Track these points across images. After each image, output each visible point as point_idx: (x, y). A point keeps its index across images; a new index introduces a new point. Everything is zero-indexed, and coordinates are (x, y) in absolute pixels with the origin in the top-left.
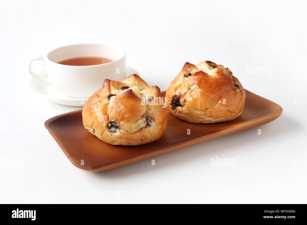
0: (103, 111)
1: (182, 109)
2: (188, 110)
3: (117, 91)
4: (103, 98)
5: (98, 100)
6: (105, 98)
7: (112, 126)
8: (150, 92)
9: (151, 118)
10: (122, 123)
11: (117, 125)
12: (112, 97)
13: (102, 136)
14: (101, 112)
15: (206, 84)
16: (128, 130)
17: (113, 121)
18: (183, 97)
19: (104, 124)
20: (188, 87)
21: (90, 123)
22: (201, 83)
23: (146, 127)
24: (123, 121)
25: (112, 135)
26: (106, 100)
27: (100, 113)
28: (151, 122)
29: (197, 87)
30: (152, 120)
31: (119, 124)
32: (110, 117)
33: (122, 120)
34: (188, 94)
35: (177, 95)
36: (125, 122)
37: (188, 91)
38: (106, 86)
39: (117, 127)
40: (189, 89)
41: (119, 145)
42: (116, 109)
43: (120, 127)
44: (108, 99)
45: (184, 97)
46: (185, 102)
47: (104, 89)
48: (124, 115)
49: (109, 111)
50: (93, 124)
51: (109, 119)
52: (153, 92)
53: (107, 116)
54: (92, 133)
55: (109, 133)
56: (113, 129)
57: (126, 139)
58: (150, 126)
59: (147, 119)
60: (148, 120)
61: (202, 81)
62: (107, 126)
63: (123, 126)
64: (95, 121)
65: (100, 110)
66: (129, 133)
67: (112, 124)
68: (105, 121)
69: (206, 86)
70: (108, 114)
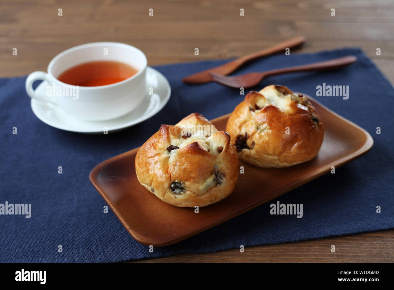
0: (163, 167)
1: (250, 152)
2: (258, 155)
3: (178, 141)
4: (161, 149)
5: (156, 153)
6: (164, 150)
7: (176, 187)
8: (218, 141)
9: (222, 174)
10: (187, 183)
11: (182, 186)
12: (173, 151)
13: (163, 198)
14: (161, 170)
15: (278, 123)
16: (195, 192)
17: (176, 181)
18: (250, 138)
19: (166, 185)
20: (257, 126)
21: (148, 181)
22: (273, 121)
23: (216, 185)
24: (189, 181)
25: (176, 197)
26: (166, 153)
27: (159, 171)
28: (222, 179)
29: (268, 127)
30: (222, 176)
31: (184, 185)
32: (172, 176)
33: (187, 180)
34: (257, 136)
35: (242, 134)
36: (191, 182)
37: (257, 130)
38: (164, 134)
39: (182, 189)
40: (258, 128)
41: (184, 207)
42: (180, 166)
43: (185, 189)
44: (168, 152)
45: (252, 138)
46: (253, 144)
47: (162, 139)
48: (190, 174)
49: (171, 169)
50: (152, 183)
51: (172, 179)
52: (221, 141)
53: (168, 174)
54: (151, 191)
55: (172, 195)
56: (177, 191)
57: (193, 202)
58: (221, 184)
59: (216, 176)
60: (218, 177)
61: (273, 119)
62: (170, 187)
63: (189, 188)
64: (154, 180)
65: (159, 167)
66: (196, 195)
67: (176, 184)
68: (167, 181)
69: (278, 125)
70: (169, 172)
